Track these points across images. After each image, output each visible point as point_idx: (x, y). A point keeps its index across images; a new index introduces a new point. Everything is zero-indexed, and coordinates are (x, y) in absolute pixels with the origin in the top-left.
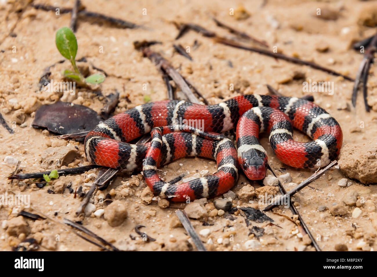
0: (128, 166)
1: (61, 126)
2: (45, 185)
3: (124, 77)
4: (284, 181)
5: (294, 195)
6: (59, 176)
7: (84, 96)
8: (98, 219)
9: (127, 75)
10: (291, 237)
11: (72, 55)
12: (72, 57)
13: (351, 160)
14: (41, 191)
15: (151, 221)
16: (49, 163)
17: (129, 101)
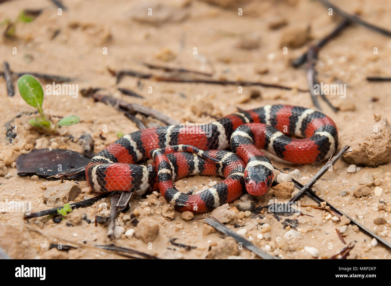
0: (142, 186)
1: (49, 169)
2: (61, 220)
3: (86, 121)
4: (296, 177)
5: (313, 185)
6: (71, 210)
7: (57, 141)
8: (129, 239)
9: (89, 119)
10: (326, 223)
11: (39, 102)
12: (39, 104)
13: (356, 145)
14: (59, 226)
15: (181, 233)
16: (55, 201)
17: (104, 139)
